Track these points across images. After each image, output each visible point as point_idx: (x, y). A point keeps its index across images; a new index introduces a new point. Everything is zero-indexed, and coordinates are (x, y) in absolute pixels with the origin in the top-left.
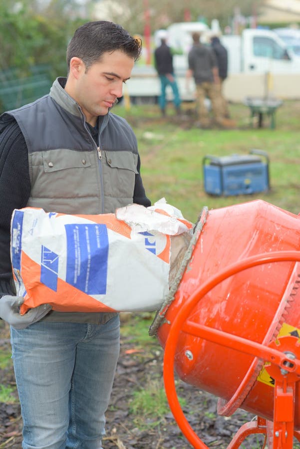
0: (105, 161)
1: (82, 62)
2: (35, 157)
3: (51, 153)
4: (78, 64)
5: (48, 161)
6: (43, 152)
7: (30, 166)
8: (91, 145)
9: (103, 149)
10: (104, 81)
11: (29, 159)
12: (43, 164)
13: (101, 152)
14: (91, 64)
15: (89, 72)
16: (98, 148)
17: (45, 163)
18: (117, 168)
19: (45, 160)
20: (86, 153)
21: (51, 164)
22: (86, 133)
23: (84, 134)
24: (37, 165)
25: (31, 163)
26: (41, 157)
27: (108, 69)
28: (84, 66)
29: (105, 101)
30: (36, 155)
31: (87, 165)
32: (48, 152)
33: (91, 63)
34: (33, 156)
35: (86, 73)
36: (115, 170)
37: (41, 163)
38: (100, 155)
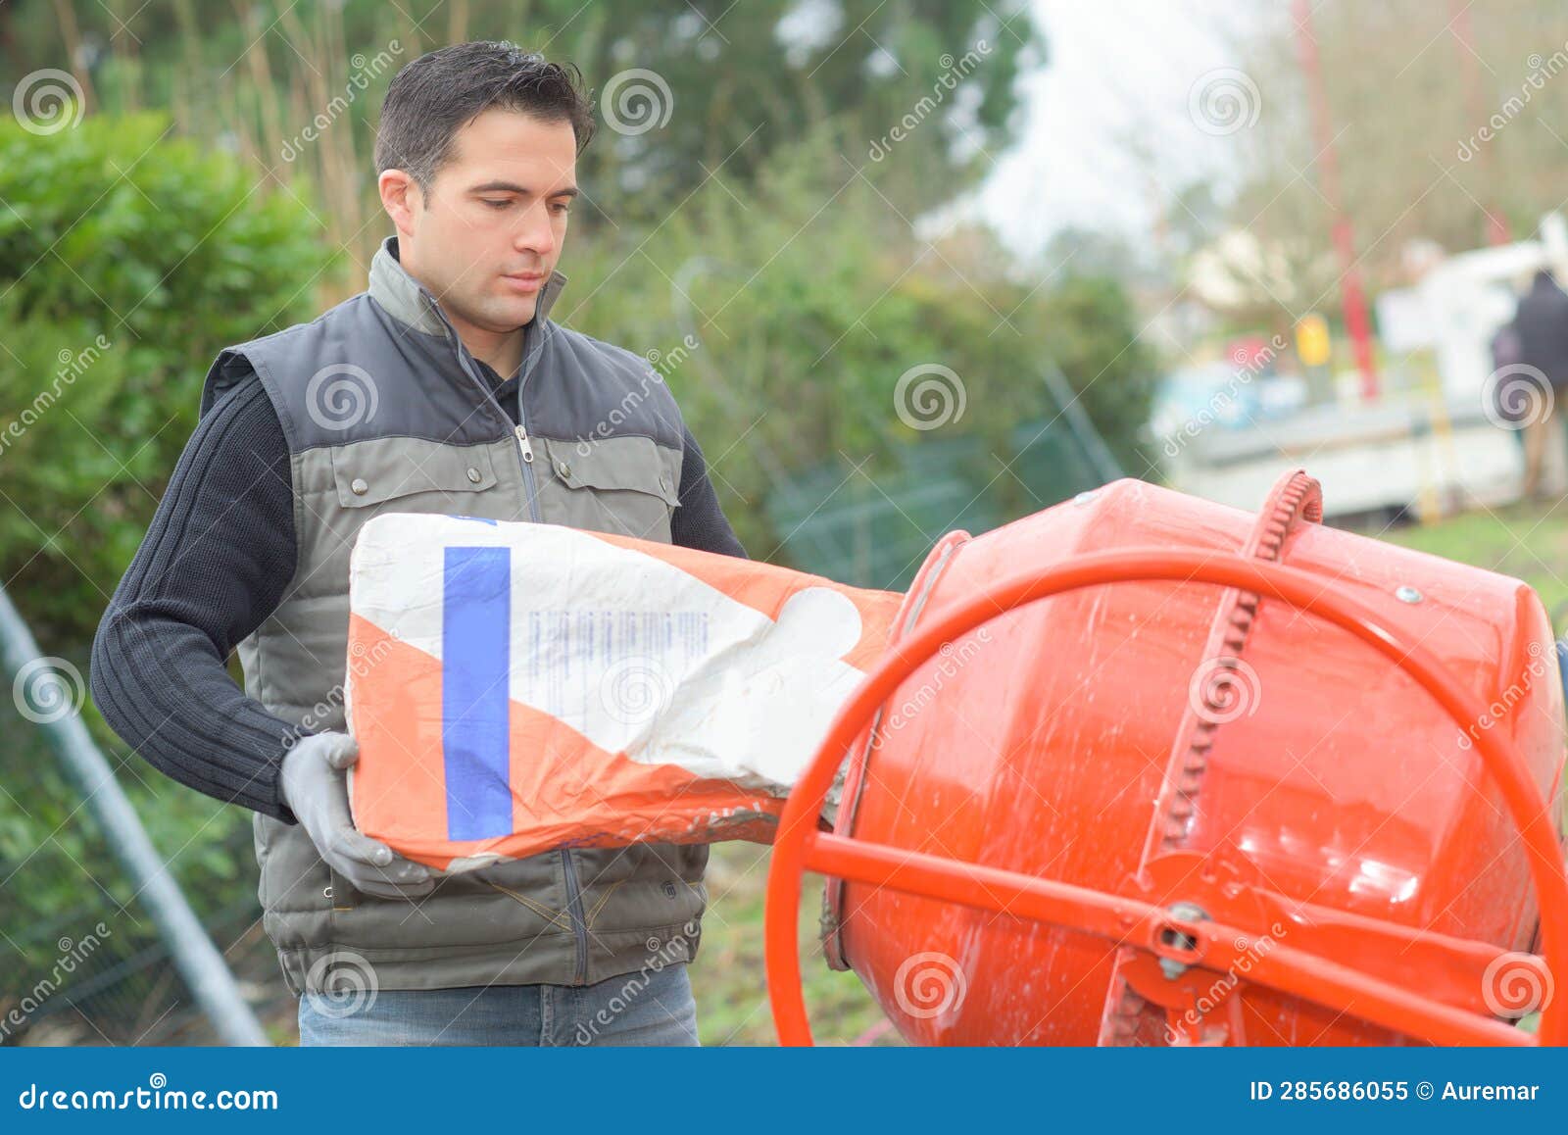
0: (545, 469)
1: (408, 179)
2: (308, 465)
3: (359, 453)
4: (402, 189)
5: (349, 476)
6: (334, 449)
7: (297, 497)
8: (492, 425)
9: (537, 433)
10: (479, 213)
11: (295, 473)
12: (334, 486)
13: (531, 441)
14: (431, 176)
15: (434, 201)
16: (520, 430)
17: (339, 482)
18: (591, 488)
19: (341, 473)
20: (481, 448)
21: (358, 485)
22: (474, 387)
23: (468, 392)
24: (316, 490)
25: (301, 484)
26: (327, 465)
27: (479, 173)
28: (417, 187)
29: (506, 276)
30: (311, 458)
31: (484, 485)
32: (350, 448)
33: (432, 172)
34: (304, 465)
35: (426, 207)
36: (587, 497)
37: (326, 483)
38: (525, 446)
